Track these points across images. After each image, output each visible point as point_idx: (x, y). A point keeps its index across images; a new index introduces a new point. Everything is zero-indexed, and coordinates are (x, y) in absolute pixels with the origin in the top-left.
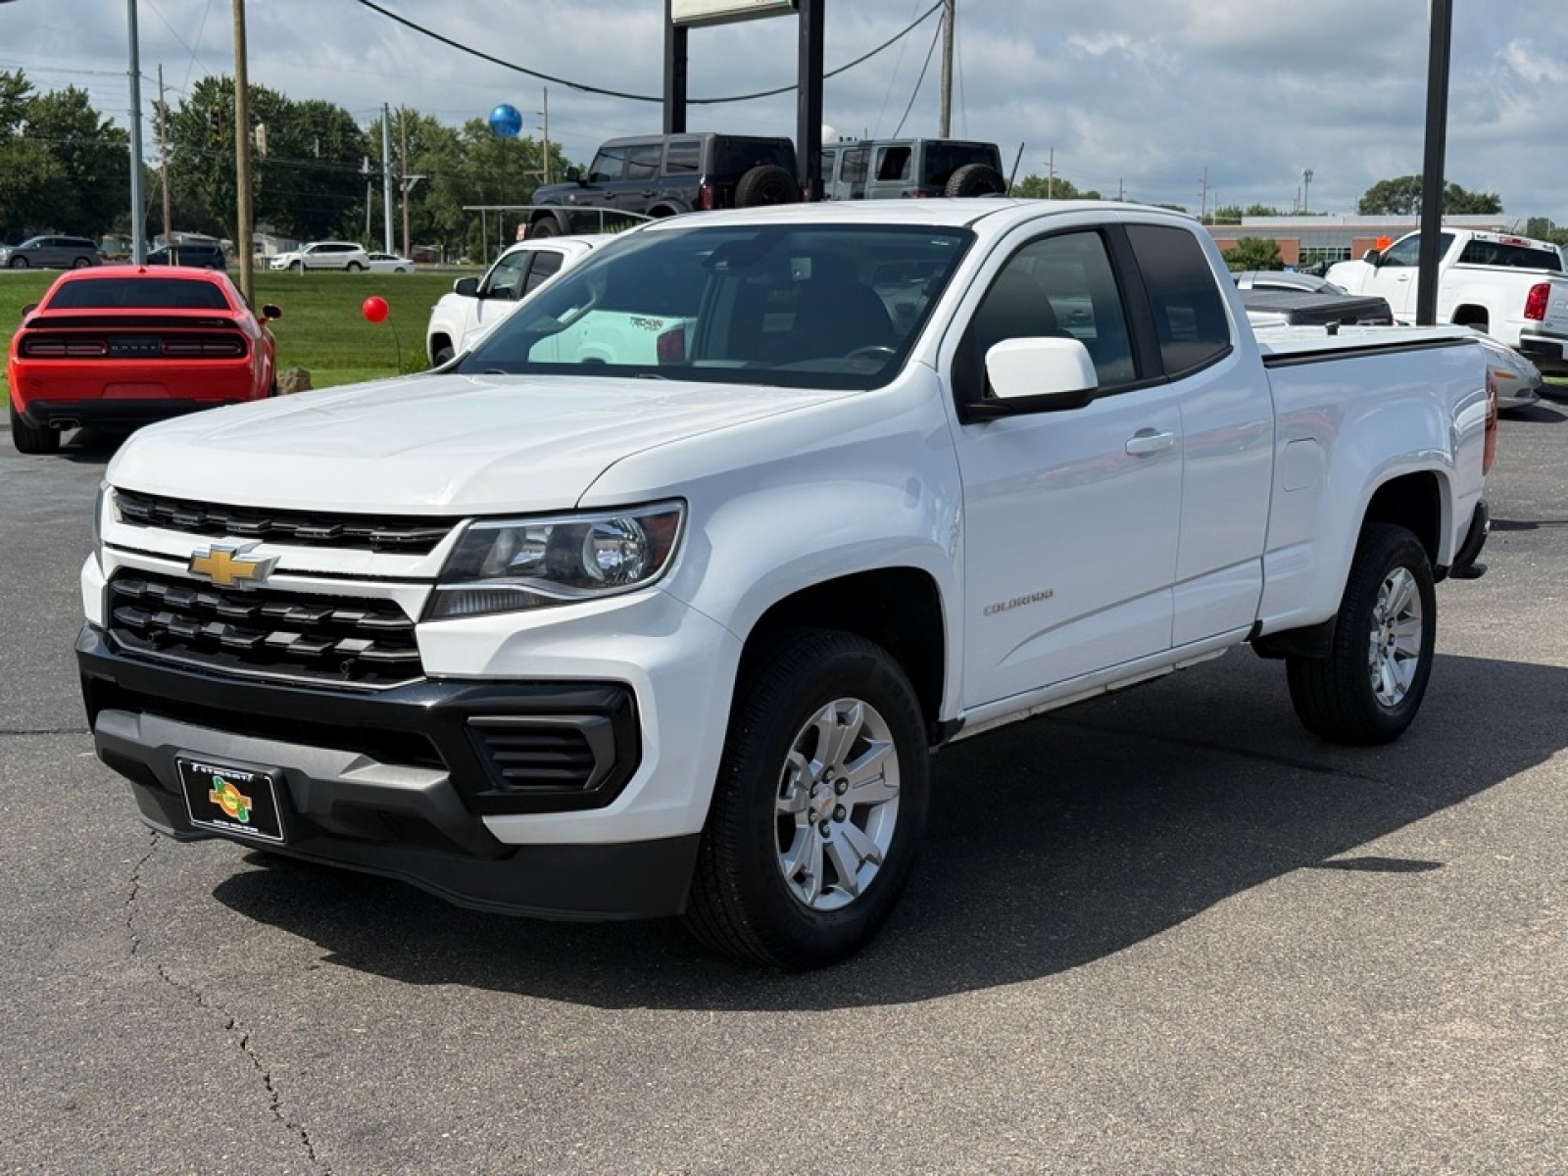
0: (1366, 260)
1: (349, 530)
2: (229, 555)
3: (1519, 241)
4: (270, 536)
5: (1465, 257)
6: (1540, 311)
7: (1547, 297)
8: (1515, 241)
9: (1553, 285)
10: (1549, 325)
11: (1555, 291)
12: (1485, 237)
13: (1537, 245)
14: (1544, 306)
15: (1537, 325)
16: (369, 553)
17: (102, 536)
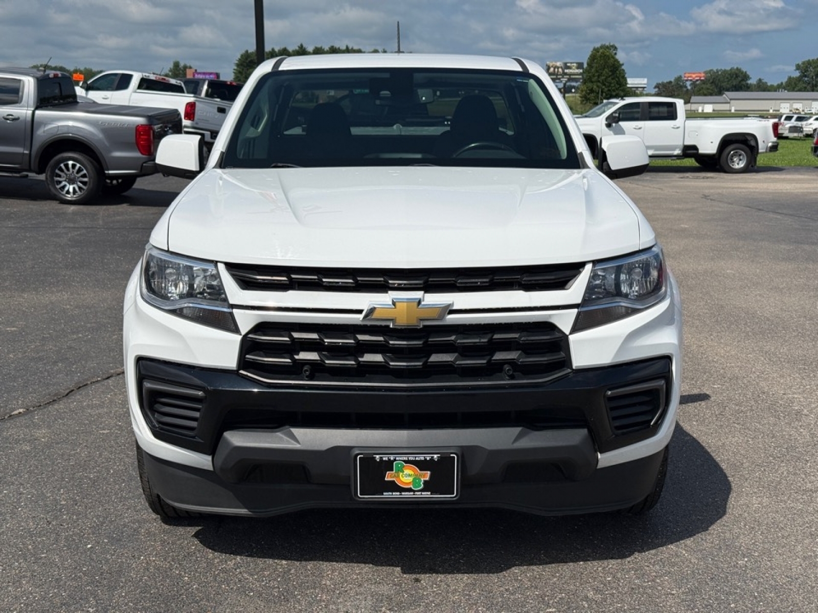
0: (81, 87)
1: (497, 278)
2: (416, 304)
3: (164, 79)
4: (429, 288)
5: (140, 87)
6: (192, 116)
7: (194, 109)
8: (163, 79)
9: (197, 104)
10: (197, 123)
11: (199, 106)
12: (149, 76)
13: (173, 81)
14: (194, 114)
15: (192, 124)
16: (521, 293)
17: (231, 302)
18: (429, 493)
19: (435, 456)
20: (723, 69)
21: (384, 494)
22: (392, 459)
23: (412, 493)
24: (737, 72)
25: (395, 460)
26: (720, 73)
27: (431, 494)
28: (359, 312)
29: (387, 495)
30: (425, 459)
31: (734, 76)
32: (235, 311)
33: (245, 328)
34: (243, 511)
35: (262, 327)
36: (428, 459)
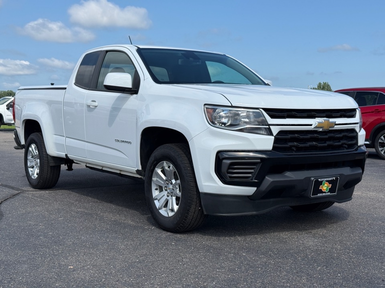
17: (269, 123)
18: (329, 193)
19: (334, 178)
20: (4, 91)
21: (318, 194)
22: (323, 180)
23: (325, 194)
24: (11, 92)
25: (324, 181)
26: (2, 92)
27: (330, 193)
28: (311, 125)
29: (319, 195)
30: (331, 180)
31: (10, 94)
32: (271, 127)
33: (275, 133)
34: (254, 213)
35: (281, 133)
36: (332, 179)
